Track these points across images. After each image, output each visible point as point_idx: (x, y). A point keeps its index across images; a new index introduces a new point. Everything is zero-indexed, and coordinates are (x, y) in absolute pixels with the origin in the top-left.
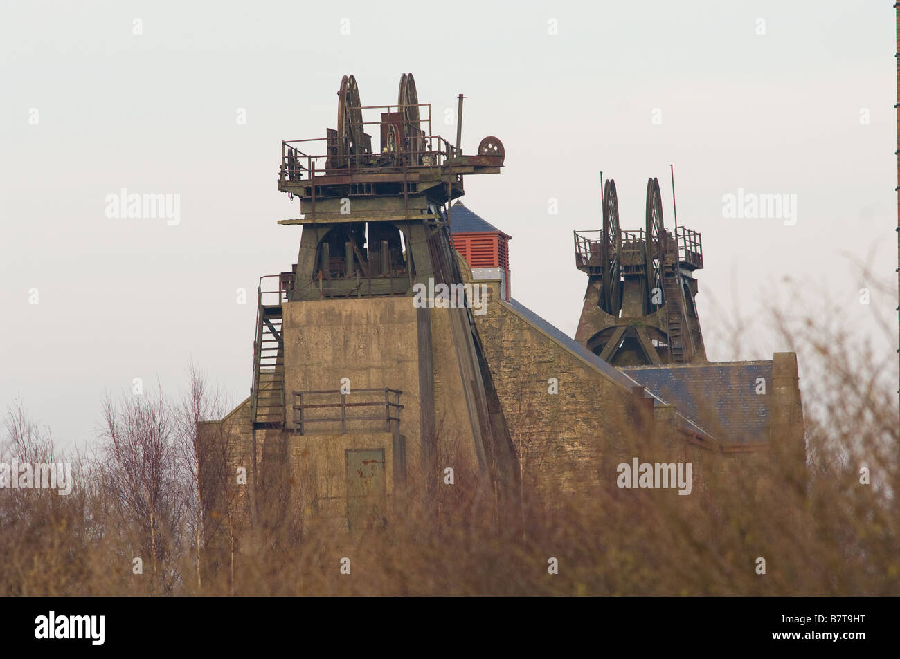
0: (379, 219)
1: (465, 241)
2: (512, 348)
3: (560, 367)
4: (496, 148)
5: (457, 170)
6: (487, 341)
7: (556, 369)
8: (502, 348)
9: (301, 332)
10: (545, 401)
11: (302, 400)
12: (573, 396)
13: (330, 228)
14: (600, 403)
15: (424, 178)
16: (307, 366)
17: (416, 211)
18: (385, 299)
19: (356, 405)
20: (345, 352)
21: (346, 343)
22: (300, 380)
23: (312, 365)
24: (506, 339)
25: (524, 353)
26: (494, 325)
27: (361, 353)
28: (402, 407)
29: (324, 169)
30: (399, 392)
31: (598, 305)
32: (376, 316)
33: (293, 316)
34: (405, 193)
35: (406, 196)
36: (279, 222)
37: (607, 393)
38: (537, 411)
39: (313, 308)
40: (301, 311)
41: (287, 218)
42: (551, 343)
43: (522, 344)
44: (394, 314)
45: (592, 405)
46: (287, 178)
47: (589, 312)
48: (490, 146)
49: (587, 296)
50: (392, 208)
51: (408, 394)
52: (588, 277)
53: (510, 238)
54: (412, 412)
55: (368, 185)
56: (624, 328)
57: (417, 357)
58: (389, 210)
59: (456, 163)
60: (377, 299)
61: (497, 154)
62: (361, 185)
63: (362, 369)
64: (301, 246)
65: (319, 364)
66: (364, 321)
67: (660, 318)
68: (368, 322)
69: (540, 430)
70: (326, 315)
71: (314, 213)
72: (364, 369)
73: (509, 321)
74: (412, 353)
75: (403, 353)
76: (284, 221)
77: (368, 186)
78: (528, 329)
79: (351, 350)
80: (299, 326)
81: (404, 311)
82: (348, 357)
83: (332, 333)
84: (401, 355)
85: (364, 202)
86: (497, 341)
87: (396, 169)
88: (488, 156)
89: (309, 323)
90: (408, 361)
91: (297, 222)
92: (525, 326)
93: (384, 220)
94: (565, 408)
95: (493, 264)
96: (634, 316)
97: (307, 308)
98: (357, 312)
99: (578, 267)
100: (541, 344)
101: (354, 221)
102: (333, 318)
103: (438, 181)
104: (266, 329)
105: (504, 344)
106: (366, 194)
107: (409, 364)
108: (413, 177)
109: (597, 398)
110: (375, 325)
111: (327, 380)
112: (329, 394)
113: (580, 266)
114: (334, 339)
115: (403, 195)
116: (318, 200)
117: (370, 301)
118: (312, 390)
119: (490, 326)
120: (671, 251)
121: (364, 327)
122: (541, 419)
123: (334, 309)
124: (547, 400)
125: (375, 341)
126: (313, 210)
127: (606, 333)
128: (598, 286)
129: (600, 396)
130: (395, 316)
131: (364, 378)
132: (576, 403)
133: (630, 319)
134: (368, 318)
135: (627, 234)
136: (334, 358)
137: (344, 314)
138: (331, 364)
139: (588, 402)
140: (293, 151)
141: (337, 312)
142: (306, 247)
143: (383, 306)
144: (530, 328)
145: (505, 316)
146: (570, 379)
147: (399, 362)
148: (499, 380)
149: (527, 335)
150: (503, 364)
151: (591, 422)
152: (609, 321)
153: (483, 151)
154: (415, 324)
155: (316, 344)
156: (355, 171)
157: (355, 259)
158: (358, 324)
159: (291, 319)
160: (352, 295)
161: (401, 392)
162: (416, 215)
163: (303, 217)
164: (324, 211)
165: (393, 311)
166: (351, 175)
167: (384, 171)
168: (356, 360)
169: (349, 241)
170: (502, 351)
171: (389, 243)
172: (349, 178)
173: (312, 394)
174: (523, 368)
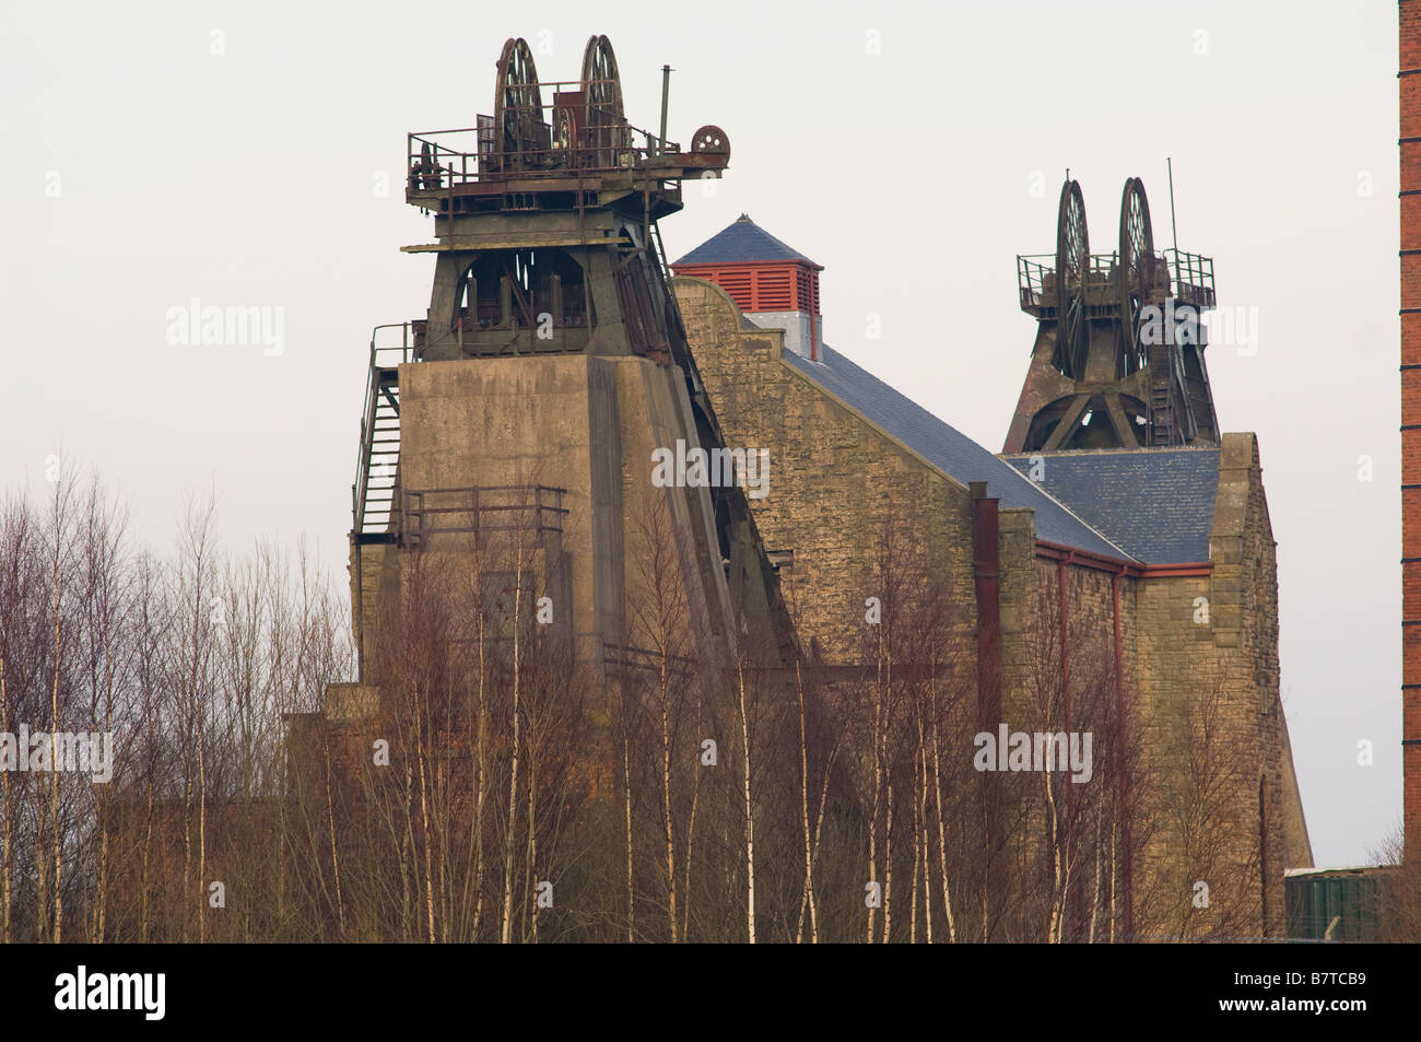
0: (544, 244)
1: (748, 273)
2: (799, 428)
3: (867, 454)
4: (717, 142)
5: (660, 174)
6: (763, 418)
7: (862, 458)
8: (784, 426)
9: (424, 406)
10: (845, 504)
11: (421, 501)
12: (886, 496)
13: (476, 258)
14: (925, 506)
15: (609, 186)
16: (432, 453)
17: (598, 232)
18: (543, 359)
19: (500, 509)
20: (486, 434)
21: (488, 419)
22: (422, 474)
23: (439, 451)
24: (790, 414)
25: (816, 434)
26: (773, 394)
27: (508, 435)
28: (567, 511)
29: (477, 172)
30: (561, 491)
31: (1052, 363)
32: (529, 382)
33: (413, 384)
34: (580, 205)
35: (582, 212)
36: (403, 249)
37: (935, 491)
38: (834, 518)
39: (441, 371)
40: (426, 376)
41: (414, 243)
42: (855, 419)
43: (813, 421)
44: (555, 379)
45: (913, 508)
46: (422, 186)
47: (1038, 373)
48: (709, 139)
49: (1036, 350)
50: (565, 228)
51: (576, 494)
52: (1038, 323)
53: (822, 269)
54: (582, 519)
55: (529, 195)
56: (1088, 397)
57: (587, 441)
58: (559, 233)
59: (659, 164)
60: (531, 359)
61: (718, 150)
62: (519, 195)
63: (510, 458)
64: (435, 283)
65: (450, 451)
66: (513, 390)
67: (1140, 383)
68: (518, 391)
69: (839, 545)
70: (459, 381)
71: (451, 236)
72: (512, 458)
73: (794, 389)
74: (581, 436)
75: (568, 435)
76: (409, 247)
77: (529, 197)
78: (822, 400)
79: (494, 431)
80: (421, 397)
81: (570, 375)
82: (490, 441)
83: (468, 406)
84: (564, 438)
85: (524, 219)
86: (778, 417)
87: (571, 173)
88: (703, 153)
89: (435, 392)
90: (574, 447)
91: (428, 249)
92: (818, 396)
93: (550, 245)
94: (874, 513)
95: (789, 307)
96: (1103, 379)
97: (432, 371)
98: (503, 377)
99: (1024, 309)
100: (839, 420)
101: (509, 246)
102: (468, 384)
103: (629, 189)
104: (383, 400)
105: (788, 422)
106: (527, 209)
107: (577, 450)
108: (593, 184)
109: (920, 499)
110: (528, 393)
111: (460, 474)
112: (464, 493)
113: (1026, 307)
114: (470, 414)
115: (578, 210)
116: (457, 217)
117: (522, 361)
118: (440, 487)
119: (768, 396)
120: (1160, 285)
121: (513, 397)
122: (841, 529)
123: (470, 372)
124: (848, 502)
125: (528, 417)
126: (451, 233)
127: (1061, 405)
128: (1053, 336)
129: (924, 496)
130: (555, 382)
131: (513, 472)
132: (891, 506)
133: (1097, 383)
134: (518, 384)
135: (1097, 260)
136: (471, 442)
137: (485, 379)
138: (466, 450)
139: (906, 505)
140: (431, 148)
141: (476, 377)
142: (442, 284)
143: (539, 368)
144: (825, 398)
145: (789, 382)
146: (881, 472)
147: (562, 448)
148: (781, 473)
149: (820, 408)
150: (786, 450)
151: (912, 533)
152: (1066, 387)
153: (698, 147)
154: (585, 393)
155: (446, 423)
156: (511, 175)
157: (514, 302)
158: (504, 394)
159: (411, 387)
160: (504, 353)
161: (565, 491)
162: (595, 238)
163: (437, 241)
164: (468, 232)
165: (554, 374)
166: (506, 181)
167: (555, 176)
168: (502, 444)
169: (505, 275)
170: (784, 432)
171: (562, 278)
172: (503, 185)
173: (441, 494)
174: (815, 457)
